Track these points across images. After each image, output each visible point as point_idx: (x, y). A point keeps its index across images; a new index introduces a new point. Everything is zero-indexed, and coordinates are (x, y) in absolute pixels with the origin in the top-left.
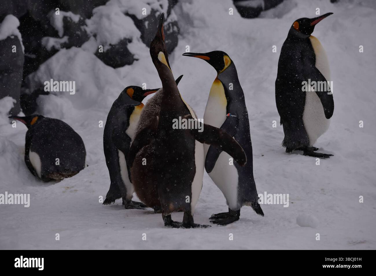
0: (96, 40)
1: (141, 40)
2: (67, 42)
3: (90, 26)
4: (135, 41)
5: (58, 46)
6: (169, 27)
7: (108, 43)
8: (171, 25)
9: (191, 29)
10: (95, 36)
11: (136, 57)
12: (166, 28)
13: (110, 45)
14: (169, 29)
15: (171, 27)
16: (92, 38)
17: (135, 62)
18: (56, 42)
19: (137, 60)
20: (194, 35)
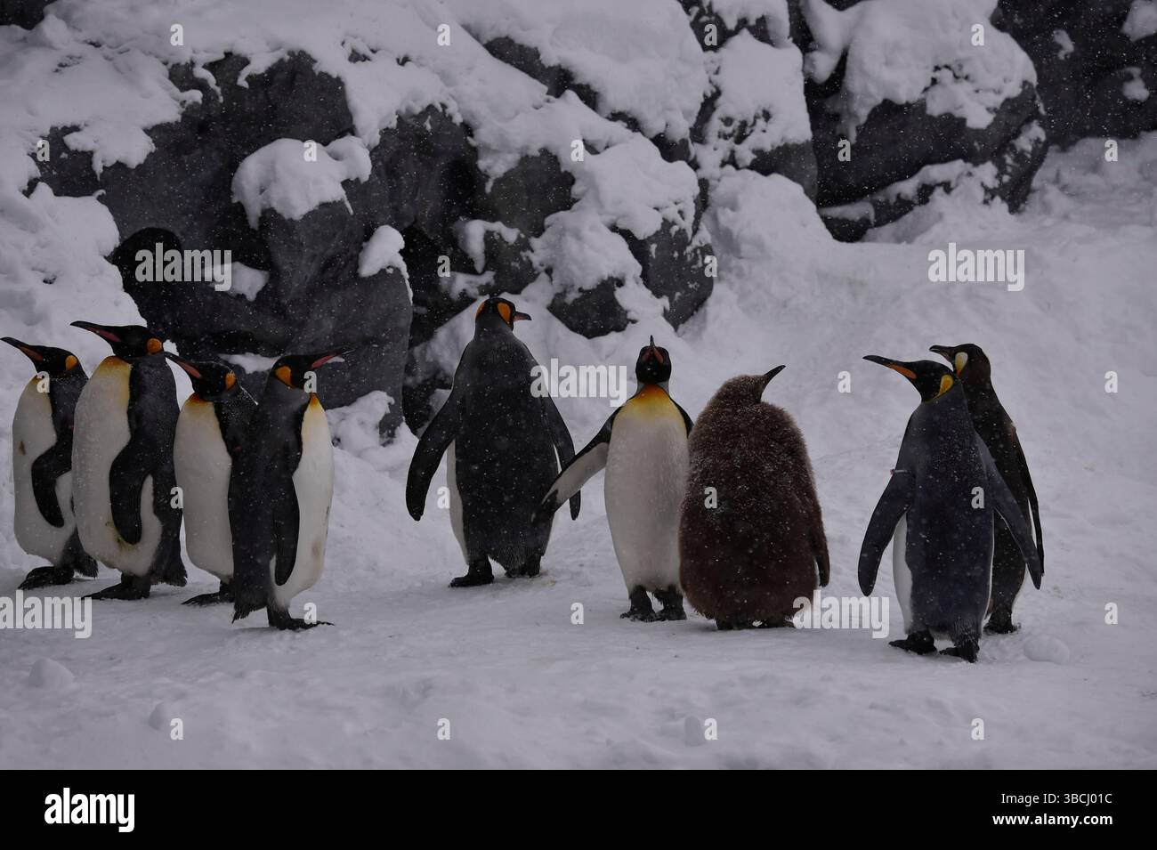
0: (551, 280)
1: (641, 282)
2: (493, 283)
3: (539, 251)
4: (630, 283)
5: (473, 292)
6: (696, 255)
7: (577, 288)
8: (699, 252)
9: (734, 262)
10: (549, 271)
11: (631, 316)
12: (689, 259)
13: (580, 290)
14: (695, 261)
15: (700, 257)
16: (543, 276)
17: (630, 325)
18: (470, 282)
19: (634, 322)
20: (740, 275)
